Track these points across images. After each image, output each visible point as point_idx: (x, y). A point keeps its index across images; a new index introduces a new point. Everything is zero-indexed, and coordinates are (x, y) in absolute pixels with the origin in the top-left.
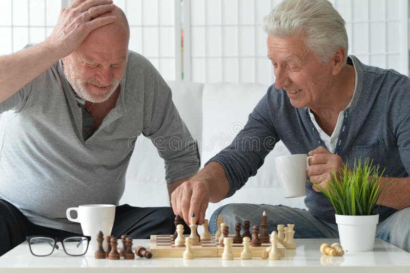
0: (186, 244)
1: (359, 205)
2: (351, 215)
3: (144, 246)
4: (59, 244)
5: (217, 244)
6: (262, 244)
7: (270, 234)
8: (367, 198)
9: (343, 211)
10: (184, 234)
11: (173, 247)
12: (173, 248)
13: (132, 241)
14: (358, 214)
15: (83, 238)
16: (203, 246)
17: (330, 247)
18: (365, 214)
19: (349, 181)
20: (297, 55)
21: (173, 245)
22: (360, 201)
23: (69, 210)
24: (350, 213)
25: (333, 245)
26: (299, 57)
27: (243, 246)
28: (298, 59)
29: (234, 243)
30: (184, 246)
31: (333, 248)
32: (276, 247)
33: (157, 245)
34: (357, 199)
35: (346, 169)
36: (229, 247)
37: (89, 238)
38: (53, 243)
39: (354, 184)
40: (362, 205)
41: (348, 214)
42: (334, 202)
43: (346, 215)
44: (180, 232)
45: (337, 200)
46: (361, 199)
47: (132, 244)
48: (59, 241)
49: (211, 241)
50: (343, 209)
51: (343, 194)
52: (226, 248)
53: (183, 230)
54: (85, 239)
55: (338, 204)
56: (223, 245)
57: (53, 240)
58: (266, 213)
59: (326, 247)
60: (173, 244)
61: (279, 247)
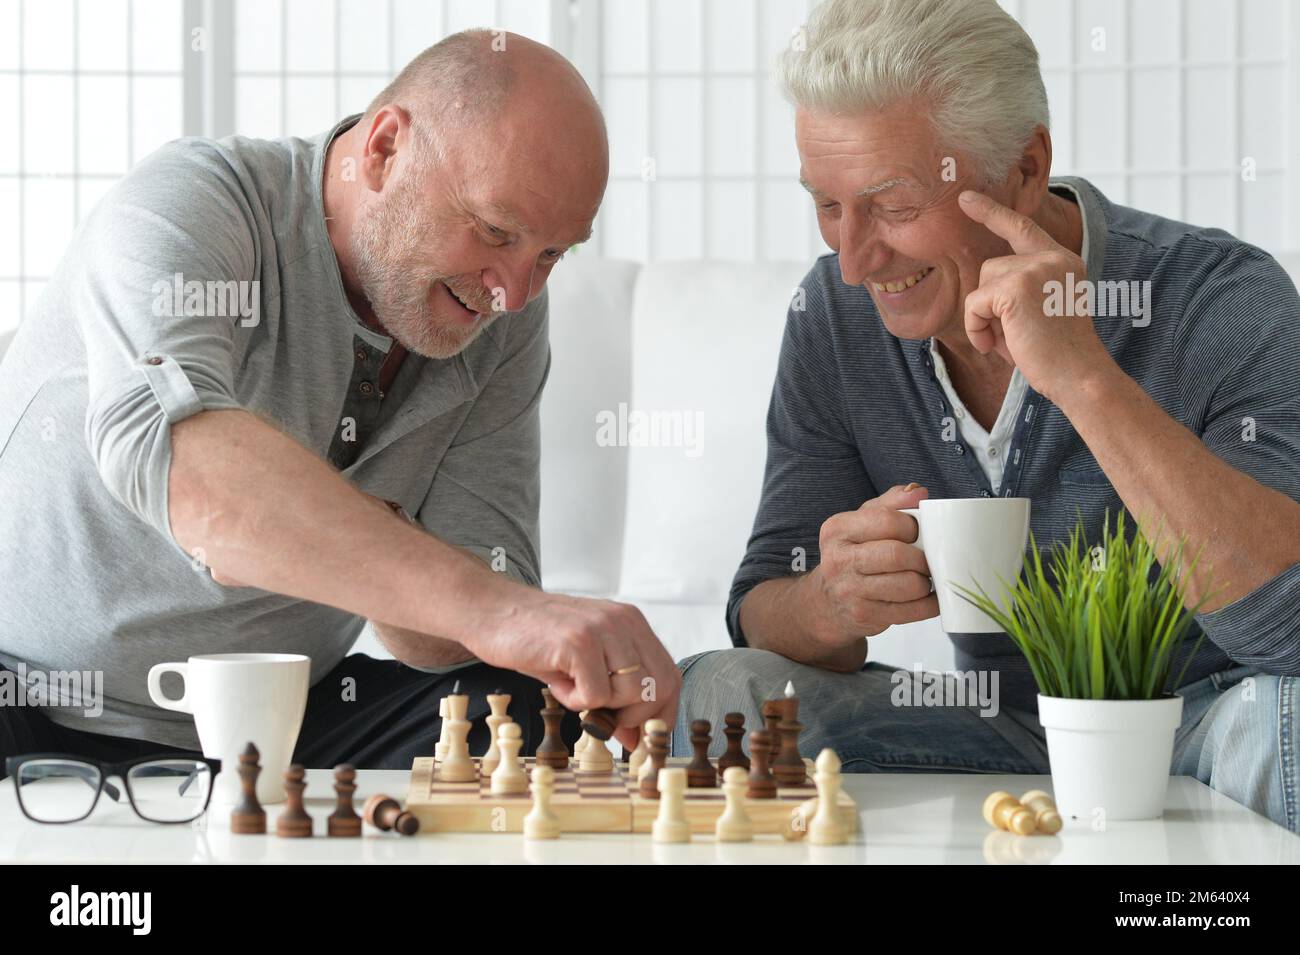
0: (534, 787)
1: (1116, 665)
2: (1090, 697)
3: (394, 792)
4: (115, 781)
5: (633, 791)
6: (781, 792)
7: (814, 757)
8: (1144, 643)
9: (1064, 686)
10: (522, 753)
11: (484, 797)
12: (485, 802)
13: (353, 776)
14: (1111, 694)
15: (200, 765)
16: (585, 796)
17: (1014, 802)
18: (1136, 694)
19: (1085, 583)
20: (911, 172)
21: (484, 791)
22: (1118, 654)
23: (156, 672)
24: (1086, 691)
25: (1028, 797)
26: (916, 177)
27: (723, 798)
28: (913, 181)
29: (691, 785)
30: (526, 794)
31: (1027, 808)
32: (832, 800)
33: (433, 791)
34: (1108, 645)
35: (1074, 545)
36: (677, 799)
37: (215, 767)
38: (96, 780)
39: (1100, 596)
40: (1125, 666)
41: (1080, 696)
42: (1034, 653)
43: (1072, 697)
44: (508, 747)
45: (1043, 647)
46: (1122, 646)
47: (354, 787)
48: (115, 773)
49: (615, 780)
50: (1062, 677)
51: (1063, 630)
52: (665, 802)
53: (520, 743)
54: (203, 770)
55: (1048, 661)
56: (655, 794)
57: (94, 769)
58: (795, 686)
59: (1001, 804)
60: (483, 786)
61: (841, 803)
